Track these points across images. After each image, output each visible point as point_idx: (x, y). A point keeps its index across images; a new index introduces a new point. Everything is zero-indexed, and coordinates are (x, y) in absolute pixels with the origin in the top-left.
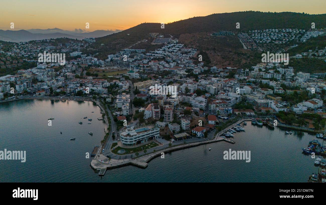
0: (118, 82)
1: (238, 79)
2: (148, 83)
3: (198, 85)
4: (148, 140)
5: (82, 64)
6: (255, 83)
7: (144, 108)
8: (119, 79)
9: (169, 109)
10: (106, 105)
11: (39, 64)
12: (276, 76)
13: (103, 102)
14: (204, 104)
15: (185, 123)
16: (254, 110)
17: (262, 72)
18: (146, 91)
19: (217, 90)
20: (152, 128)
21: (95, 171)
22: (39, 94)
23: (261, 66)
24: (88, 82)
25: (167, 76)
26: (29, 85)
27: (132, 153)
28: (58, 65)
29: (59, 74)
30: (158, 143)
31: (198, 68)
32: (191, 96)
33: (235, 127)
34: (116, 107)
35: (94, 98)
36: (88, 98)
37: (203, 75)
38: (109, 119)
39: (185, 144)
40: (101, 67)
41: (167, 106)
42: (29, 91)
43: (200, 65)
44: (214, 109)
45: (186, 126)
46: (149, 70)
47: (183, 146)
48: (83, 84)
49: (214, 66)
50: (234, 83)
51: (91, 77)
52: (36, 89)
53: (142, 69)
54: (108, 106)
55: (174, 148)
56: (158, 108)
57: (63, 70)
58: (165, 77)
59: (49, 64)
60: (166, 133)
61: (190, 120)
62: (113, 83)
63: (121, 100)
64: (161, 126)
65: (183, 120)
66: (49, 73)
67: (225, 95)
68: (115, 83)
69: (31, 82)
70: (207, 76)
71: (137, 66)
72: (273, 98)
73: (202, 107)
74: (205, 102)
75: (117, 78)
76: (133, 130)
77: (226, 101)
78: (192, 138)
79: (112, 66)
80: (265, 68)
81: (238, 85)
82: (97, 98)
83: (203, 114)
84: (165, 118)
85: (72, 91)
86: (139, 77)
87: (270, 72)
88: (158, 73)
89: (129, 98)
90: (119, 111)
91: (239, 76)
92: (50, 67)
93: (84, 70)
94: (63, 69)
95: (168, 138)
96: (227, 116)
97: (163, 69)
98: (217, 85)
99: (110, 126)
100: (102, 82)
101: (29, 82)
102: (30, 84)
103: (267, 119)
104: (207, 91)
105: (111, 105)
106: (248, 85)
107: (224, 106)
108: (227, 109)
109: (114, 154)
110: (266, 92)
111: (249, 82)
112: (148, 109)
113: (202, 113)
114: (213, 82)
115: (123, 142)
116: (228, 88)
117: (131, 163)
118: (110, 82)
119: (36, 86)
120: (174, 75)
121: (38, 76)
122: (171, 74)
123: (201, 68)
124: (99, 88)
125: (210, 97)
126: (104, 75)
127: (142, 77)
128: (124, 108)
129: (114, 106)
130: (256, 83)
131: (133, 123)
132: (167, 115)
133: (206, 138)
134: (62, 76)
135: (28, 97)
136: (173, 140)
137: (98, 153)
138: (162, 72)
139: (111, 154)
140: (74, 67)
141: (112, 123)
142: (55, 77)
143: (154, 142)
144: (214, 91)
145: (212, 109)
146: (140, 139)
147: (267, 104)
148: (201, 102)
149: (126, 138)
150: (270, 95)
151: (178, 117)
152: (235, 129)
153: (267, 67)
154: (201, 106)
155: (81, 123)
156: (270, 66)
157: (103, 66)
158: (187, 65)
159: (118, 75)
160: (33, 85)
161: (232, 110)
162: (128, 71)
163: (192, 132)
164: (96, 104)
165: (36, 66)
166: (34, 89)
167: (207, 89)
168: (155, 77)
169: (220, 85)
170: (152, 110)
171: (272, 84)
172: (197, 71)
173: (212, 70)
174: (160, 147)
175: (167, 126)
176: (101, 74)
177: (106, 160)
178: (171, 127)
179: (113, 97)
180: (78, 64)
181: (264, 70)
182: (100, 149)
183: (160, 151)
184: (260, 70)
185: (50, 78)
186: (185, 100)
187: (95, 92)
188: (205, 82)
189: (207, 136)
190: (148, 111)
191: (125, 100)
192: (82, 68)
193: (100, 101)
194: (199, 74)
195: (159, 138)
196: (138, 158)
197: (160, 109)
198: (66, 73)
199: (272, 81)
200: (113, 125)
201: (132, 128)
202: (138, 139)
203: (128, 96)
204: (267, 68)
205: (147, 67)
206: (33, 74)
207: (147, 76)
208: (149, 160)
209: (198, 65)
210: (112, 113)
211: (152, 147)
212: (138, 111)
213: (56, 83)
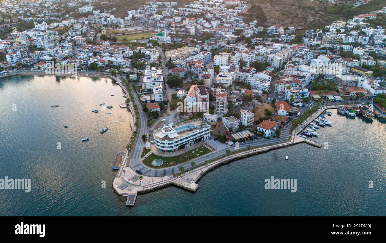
0: (143, 50)
1: (308, 44)
2: (185, 51)
3: (256, 55)
4: (194, 143)
5: (95, 23)
6: (332, 50)
7: (184, 91)
8: (144, 45)
9: (222, 96)
10: (131, 85)
11: (36, 24)
12: (361, 40)
13: (126, 79)
14: (267, 84)
15: (246, 116)
16: (338, 91)
17: (340, 34)
18: (183, 63)
19: (282, 62)
20: (200, 125)
21: (120, 199)
22: (38, 68)
23: (339, 25)
24: (103, 49)
25: (209, 39)
26: (24, 55)
27: (173, 165)
28: (63, 25)
29: (64, 38)
30: (209, 148)
31: (250, 28)
32: (249, 73)
33: (317, 120)
34: (143, 88)
35: (113, 73)
36: (106, 73)
37: (258, 39)
38: (135, 106)
39: (250, 150)
40: (120, 27)
41: (219, 90)
42: (25, 63)
43: (253, 24)
44: (281, 91)
45: (248, 121)
46: (183, 31)
47: (247, 153)
48: (98, 53)
49: (272, 25)
50: (306, 51)
51: (107, 43)
52: (34, 59)
53: (174, 30)
54: (133, 86)
55: (234, 157)
56: (206, 94)
57: (70, 33)
58: (206, 41)
59: (51, 24)
60: (219, 132)
61: (252, 110)
62: (136, 51)
63: (150, 78)
64: (212, 121)
65: (244, 112)
66: (50, 37)
67: (294, 69)
68: (140, 51)
69: (26, 51)
70: (263, 40)
71: (167, 25)
72: (361, 72)
73: (265, 89)
74: (269, 81)
75: (142, 44)
76: (172, 129)
77: (299, 79)
78: (257, 139)
79: (134, 26)
80: (345, 28)
81: (311, 54)
82: (118, 73)
83: (267, 99)
84: (216, 108)
85: (83, 63)
86: (171, 42)
87: (353, 33)
88: (196, 36)
89: (161, 75)
90: (148, 93)
91: (309, 40)
92: (53, 28)
93: (98, 32)
94: (70, 31)
95: (223, 139)
96: (301, 102)
97: (202, 30)
98: (283, 55)
99: (137, 118)
100: (123, 50)
101: (24, 51)
102: (25, 53)
103: (362, 106)
104: (269, 63)
105: (137, 84)
106: (323, 53)
107: (296, 86)
108: (301, 91)
109: (147, 168)
110: (349, 64)
111: (324, 48)
112: (191, 94)
113: (265, 98)
114: (275, 50)
115: (159, 147)
116: (297, 59)
117: (173, 183)
118: (133, 50)
119: (33, 56)
120: (217, 38)
121: (36, 41)
122: (214, 37)
123: (254, 28)
124: (118, 59)
125: (274, 72)
126: (125, 39)
127: (175, 42)
128: (156, 90)
129: (141, 87)
130: (334, 51)
131: (170, 114)
132: (220, 104)
133: (279, 139)
134: (69, 41)
135: (24, 72)
136: (231, 143)
137: (123, 165)
138: (201, 35)
139: (142, 167)
140: (84, 27)
141: (140, 115)
142: (60, 43)
143: (204, 147)
144: (279, 64)
145: (279, 90)
146: (183, 142)
147: (356, 82)
148: (263, 81)
149: (163, 142)
150: (355, 67)
151: (235, 106)
152: (317, 123)
153: (347, 26)
154: (263, 87)
155: (96, 112)
156: (351, 25)
157: (122, 26)
158: (235, 24)
159: (143, 38)
160: (30, 54)
161: (308, 93)
162: (156, 33)
163: (257, 130)
164: (117, 82)
165: (34, 27)
166: (31, 60)
167: (269, 60)
168: (192, 42)
169: (286, 54)
170: (196, 96)
171: (357, 51)
172: (249, 32)
173: (268, 32)
174: (213, 154)
175: (219, 120)
176: (120, 38)
177: (135, 179)
178: (227, 122)
179: (138, 72)
180: (90, 23)
181: (343, 30)
182: (126, 157)
183: (214, 163)
184: (338, 31)
185: (53, 44)
186: (241, 78)
187: (113, 64)
188: (266, 50)
189: (279, 136)
190: (192, 97)
191: (156, 78)
192: (96, 29)
193: (122, 79)
194: (252, 37)
195: (210, 138)
196: (183, 175)
197: (208, 95)
198: (74, 36)
199: (356, 48)
200: (142, 117)
201: (171, 125)
202: (180, 142)
203: (159, 71)
204: (347, 28)
205: (181, 27)
206: (30, 38)
207: (182, 41)
208: (199, 178)
209: (249, 24)
210: (139, 97)
211: (201, 154)
212: (176, 95)
213: (60, 52)
